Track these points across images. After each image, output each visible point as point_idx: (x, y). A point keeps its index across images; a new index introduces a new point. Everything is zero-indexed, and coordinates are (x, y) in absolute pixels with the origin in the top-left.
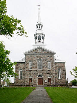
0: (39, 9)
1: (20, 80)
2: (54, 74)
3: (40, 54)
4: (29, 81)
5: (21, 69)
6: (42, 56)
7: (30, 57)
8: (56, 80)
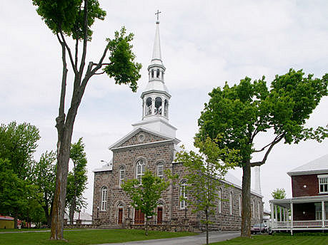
0: (158, 23)
1: (103, 212)
2: (169, 196)
3: (142, 147)
4: (116, 216)
5: (106, 188)
6: (145, 152)
7: (122, 156)
8: (174, 212)
